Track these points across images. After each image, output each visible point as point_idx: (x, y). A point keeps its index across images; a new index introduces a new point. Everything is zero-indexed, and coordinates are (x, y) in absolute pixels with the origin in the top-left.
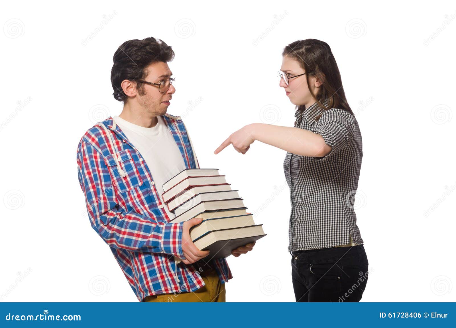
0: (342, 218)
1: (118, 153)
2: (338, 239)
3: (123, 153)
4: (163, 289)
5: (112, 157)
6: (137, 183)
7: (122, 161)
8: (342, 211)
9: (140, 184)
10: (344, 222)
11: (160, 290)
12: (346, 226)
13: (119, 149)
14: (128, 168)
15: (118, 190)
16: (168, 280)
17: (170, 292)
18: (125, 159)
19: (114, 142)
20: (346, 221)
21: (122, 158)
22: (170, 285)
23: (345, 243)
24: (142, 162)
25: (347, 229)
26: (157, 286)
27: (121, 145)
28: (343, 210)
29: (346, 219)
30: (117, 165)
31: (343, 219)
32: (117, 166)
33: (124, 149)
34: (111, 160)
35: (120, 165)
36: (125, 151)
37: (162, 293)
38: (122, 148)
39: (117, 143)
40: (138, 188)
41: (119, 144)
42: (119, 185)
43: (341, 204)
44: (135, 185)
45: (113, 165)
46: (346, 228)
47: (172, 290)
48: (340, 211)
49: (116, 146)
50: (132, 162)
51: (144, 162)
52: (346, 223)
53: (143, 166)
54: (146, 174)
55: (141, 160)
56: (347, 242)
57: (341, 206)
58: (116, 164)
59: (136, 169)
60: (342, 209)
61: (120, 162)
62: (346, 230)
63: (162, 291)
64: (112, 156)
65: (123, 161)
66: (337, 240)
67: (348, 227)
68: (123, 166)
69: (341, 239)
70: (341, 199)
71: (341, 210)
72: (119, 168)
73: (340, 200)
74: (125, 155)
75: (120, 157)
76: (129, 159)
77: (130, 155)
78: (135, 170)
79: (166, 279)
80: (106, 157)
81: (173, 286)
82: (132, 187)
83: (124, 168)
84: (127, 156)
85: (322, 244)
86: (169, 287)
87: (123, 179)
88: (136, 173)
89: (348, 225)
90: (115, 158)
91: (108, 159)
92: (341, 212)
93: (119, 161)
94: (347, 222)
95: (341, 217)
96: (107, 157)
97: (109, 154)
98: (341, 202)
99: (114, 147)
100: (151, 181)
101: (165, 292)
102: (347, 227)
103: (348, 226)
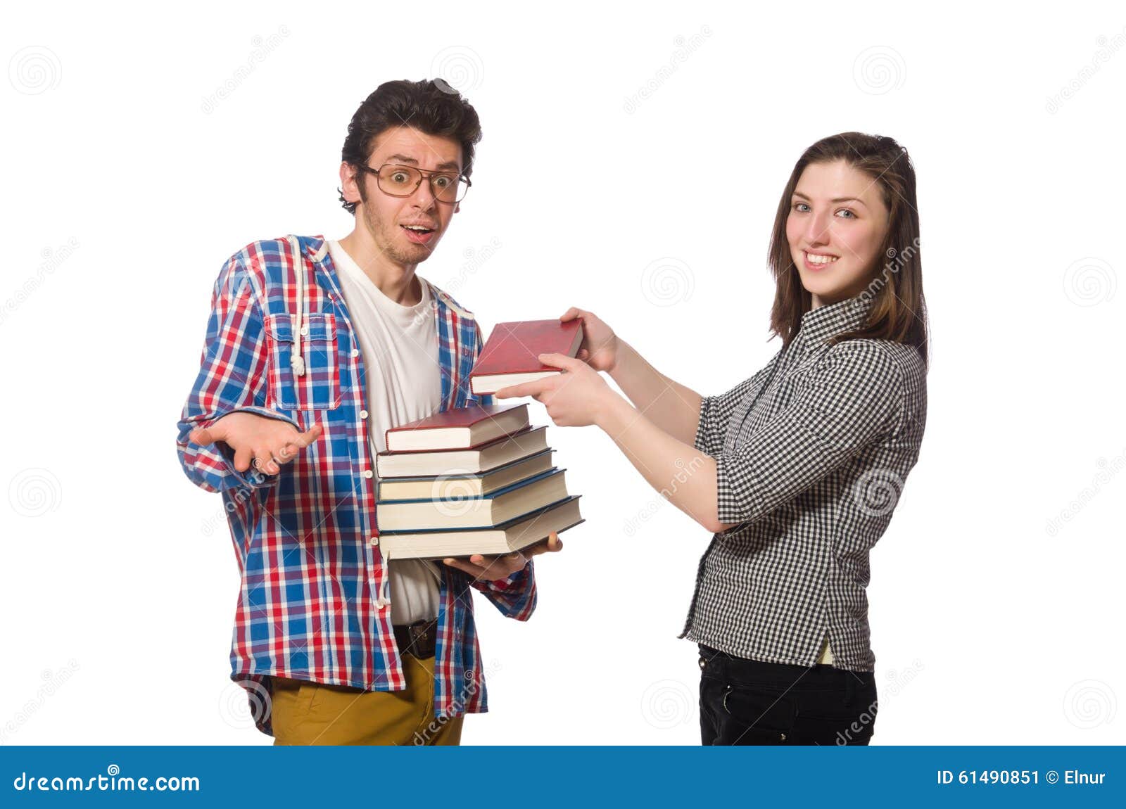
0: (818, 600)
1: (306, 315)
2: (792, 648)
3: (317, 321)
4: (312, 669)
5: (287, 320)
6: (327, 401)
7: (308, 339)
8: (822, 585)
9: (332, 405)
10: (820, 613)
11: (305, 670)
12: (820, 622)
13: (313, 307)
14: (318, 359)
15: (275, 399)
16: (330, 651)
17: (326, 680)
18: (318, 336)
19: (307, 287)
20: (824, 611)
21: (312, 331)
22: (331, 664)
23: (805, 661)
24: (355, 358)
25: (821, 630)
26: (299, 660)
27: (320, 299)
28: (826, 583)
29: (825, 606)
30: (293, 343)
31: (820, 604)
32: (292, 346)
33: (324, 312)
34: (283, 325)
35: (302, 344)
36: (324, 317)
37: (307, 679)
38: (320, 308)
39: (313, 293)
40: (324, 414)
41: (316, 296)
42: (283, 389)
43: (825, 565)
44: (319, 405)
45: (284, 338)
46: (819, 627)
47: (331, 677)
48: (817, 583)
49: (307, 299)
50: (330, 349)
51: (359, 359)
52: (822, 616)
53: (355, 368)
54: (355, 389)
55: (354, 353)
56: (809, 660)
57: (824, 571)
58: (292, 339)
59: (335, 369)
60: (824, 580)
61: (304, 339)
62: (817, 632)
63: (307, 673)
64: (289, 317)
65: (312, 338)
66: (788, 650)
67: (825, 628)
68: (307, 349)
69: (798, 650)
70: (827, 554)
71: (820, 581)
72: (296, 350)
73: (824, 557)
74: (320, 325)
75: (307, 326)
76: (326, 338)
77: (333, 330)
78: (331, 369)
79: (325, 648)
80: (273, 316)
81: (336, 669)
82: (310, 405)
83: (308, 357)
84: (323, 331)
85: (753, 647)
86: (326, 669)
87: (296, 378)
88: (331, 376)
89: (827, 622)
90: (296, 324)
91: (278, 321)
92: (819, 586)
93: (301, 335)
94: (825, 615)
95: (815, 597)
96: (276, 317)
97: (284, 311)
98: (826, 560)
99: (302, 300)
100: (362, 410)
101: (313, 679)
102: (823, 625)
103: (826, 626)
